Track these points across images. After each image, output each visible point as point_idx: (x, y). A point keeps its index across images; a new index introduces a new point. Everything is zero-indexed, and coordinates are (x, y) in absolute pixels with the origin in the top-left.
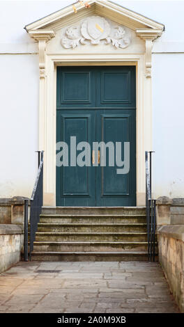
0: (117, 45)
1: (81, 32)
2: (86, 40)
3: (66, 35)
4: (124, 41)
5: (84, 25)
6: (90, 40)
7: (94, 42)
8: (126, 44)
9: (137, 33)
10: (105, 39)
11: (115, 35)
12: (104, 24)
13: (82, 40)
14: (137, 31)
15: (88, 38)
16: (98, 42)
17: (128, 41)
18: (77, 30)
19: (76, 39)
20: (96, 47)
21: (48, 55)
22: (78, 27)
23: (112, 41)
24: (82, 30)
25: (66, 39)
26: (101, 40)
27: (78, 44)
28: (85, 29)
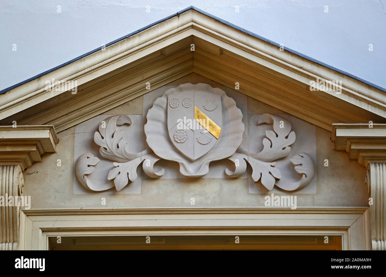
0: (268, 182)
1: (143, 137)
2: (162, 163)
3: (94, 147)
4: (291, 166)
5: (155, 113)
6: (173, 165)
7: (190, 170)
8: (298, 176)
9: (336, 141)
10: (227, 162)
11: (262, 148)
12: (224, 109)
13: (149, 164)
14: (340, 133)
15: (170, 155)
16: (205, 170)
17: (305, 169)
18: (133, 130)
19: (127, 159)
20: (195, 187)
21: (28, 214)
22: (135, 119)
23: (249, 168)
24: (148, 128)
25: (94, 160)
26: (213, 164)
27: (134, 176)
28: (160, 127)
